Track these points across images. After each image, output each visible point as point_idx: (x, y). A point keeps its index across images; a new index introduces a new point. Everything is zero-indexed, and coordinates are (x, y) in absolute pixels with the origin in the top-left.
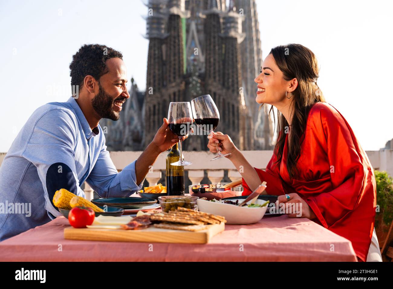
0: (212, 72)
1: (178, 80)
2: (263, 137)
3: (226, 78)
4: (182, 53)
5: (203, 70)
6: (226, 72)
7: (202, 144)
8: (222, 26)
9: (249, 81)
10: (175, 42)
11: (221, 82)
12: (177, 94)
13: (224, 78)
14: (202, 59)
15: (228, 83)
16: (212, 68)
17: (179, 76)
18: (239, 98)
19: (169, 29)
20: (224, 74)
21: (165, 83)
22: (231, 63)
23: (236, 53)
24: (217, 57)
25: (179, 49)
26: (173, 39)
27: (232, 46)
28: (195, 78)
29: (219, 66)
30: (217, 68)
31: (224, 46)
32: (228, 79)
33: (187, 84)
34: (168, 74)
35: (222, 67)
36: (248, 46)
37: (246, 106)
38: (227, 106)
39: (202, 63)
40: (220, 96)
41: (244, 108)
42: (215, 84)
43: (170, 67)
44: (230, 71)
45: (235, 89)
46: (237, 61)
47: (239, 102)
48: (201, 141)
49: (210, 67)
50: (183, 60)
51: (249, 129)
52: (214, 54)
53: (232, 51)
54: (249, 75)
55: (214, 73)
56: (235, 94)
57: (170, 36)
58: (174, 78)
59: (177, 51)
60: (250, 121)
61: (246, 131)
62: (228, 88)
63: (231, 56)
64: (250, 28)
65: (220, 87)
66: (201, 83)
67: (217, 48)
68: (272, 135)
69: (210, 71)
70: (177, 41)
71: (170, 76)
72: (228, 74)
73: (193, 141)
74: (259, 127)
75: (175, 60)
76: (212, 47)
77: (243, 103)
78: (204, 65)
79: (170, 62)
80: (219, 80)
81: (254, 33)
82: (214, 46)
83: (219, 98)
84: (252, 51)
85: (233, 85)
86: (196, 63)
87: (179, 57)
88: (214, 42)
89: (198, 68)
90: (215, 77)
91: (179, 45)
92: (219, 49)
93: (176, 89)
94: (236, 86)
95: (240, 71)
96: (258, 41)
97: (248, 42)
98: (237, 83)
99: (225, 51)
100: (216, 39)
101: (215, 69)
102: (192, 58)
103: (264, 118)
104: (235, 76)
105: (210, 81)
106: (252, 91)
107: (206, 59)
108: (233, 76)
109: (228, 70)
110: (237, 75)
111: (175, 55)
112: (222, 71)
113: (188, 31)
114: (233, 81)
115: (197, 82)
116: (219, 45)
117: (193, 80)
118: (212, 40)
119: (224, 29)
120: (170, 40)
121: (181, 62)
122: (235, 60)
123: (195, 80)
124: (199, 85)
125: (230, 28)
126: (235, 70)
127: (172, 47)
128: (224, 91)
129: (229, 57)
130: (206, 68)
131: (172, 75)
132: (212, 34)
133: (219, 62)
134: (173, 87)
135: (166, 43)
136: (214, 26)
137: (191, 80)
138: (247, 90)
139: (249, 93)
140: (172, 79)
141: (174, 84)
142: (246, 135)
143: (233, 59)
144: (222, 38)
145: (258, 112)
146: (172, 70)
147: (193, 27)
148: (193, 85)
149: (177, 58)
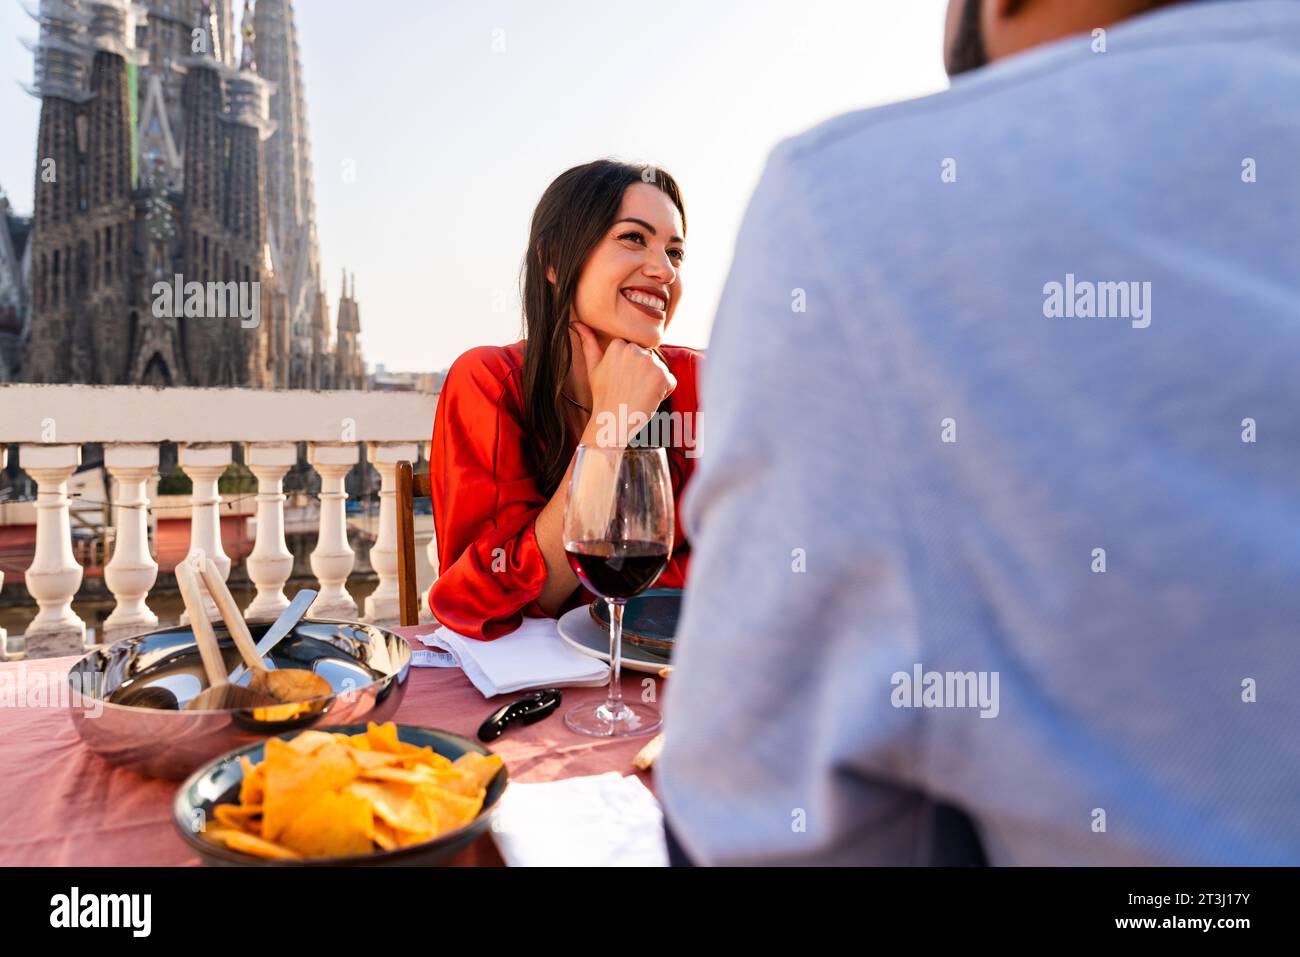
0: (200, 192)
1: (118, 202)
2: (308, 336)
3: (232, 210)
4: (129, 143)
5: (179, 187)
6: (233, 196)
7: (174, 343)
8: (226, 99)
9: (282, 221)
10: (109, 115)
11: (221, 216)
12: (115, 231)
13: (227, 209)
14: (177, 161)
15: (237, 220)
16: (200, 186)
17: (121, 192)
18: (260, 255)
19: (95, 82)
20: (227, 201)
21: (84, 203)
22: (243, 179)
23: (256, 159)
24: (212, 161)
25: (121, 132)
26: (104, 108)
27: (248, 144)
28: (158, 201)
29: (217, 183)
30: (212, 187)
31: (228, 141)
32: (237, 212)
33: (141, 211)
34: (91, 185)
35: (222, 184)
36: (281, 149)
37: (273, 271)
38: (232, 267)
39: (178, 171)
40: (217, 245)
41: (271, 275)
42: (206, 218)
43: (98, 169)
44: (242, 195)
45: (253, 235)
46: (257, 177)
47: (259, 262)
48: (173, 335)
49: (196, 181)
50: (129, 158)
51: (281, 318)
52: (207, 154)
53: (248, 153)
54: (282, 210)
55: (206, 196)
56: (253, 244)
57: (97, 99)
58: (108, 195)
59: (115, 135)
60: (283, 303)
61: (274, 322)
62: (237, 231)
63: (243, 165)
64: (287, 113)
65: (218, 225)
66: (172, 214)
67: (212, 142)
68: (328, 334)
69: (195, 191)
70: (115, 113)
71: (96, 189)
72: (238, 203)
73: (154, 336)
74: (301, 316)
75: (109, 155)
76: (201, 139)
77: (268, 264)
78: (182, 176)
79: (98, 159)
80: (217, 213)
81: (295, 124)
82: (207, 139)
83: (216, 250)
84: (289, 160)
85: (247, 227)
86: (161, 169)
87: (121, 151)
88: (207, 130)
89: (166, 180)
90: (206, 206)
91: (120, 122)
92: (217, 146)
93: (112, 221)
94: (253, 228)
95: (263, 199)
96: (302, 141)
97: (281, 141)
98: (257, 222)
99: (231, 152)
100: (212, 124)
101: (206, 187)
102: (152, 156)
103: (313, 300)
104: (253, 208)
105: (195, 212)
106: (287, 242)
107: (186, 164)
108: (248, 208)
109: (237, 193)
110: (257, 205)
111: (109, 144)
112: (222, 195)
113: (142, 95)
114: (247, 218)
115: (164, 211)
116: (216, 137)
117: (155, 205)
118: (201, 123)
119: (228, 104)
120: (99, 109)
121: (126, 163)
122: (252, 172)
123: (160, 207)
124: (168, 217)
125: (241, 105)
126: (253, 194)
127: (103, 126)
128: (228, 235)
129: (238, 165)
130: (186, 181)
131: (102, 188)
132: (202, 112)
133: (217, 174)
134: (105, 215)
135: (89, 115)
136: (206, 94)
137: (149, 204)
138: (277, 240)
139: (282, 245)
140: (103, 198)
141: (106, 209)
142: (274, 331)
143: (248, 171)
144: (224, 124)
145: (300, 285)
146: (103, 177)
147: (155, 87)
148: (155, 217)
149: (115, 150)
